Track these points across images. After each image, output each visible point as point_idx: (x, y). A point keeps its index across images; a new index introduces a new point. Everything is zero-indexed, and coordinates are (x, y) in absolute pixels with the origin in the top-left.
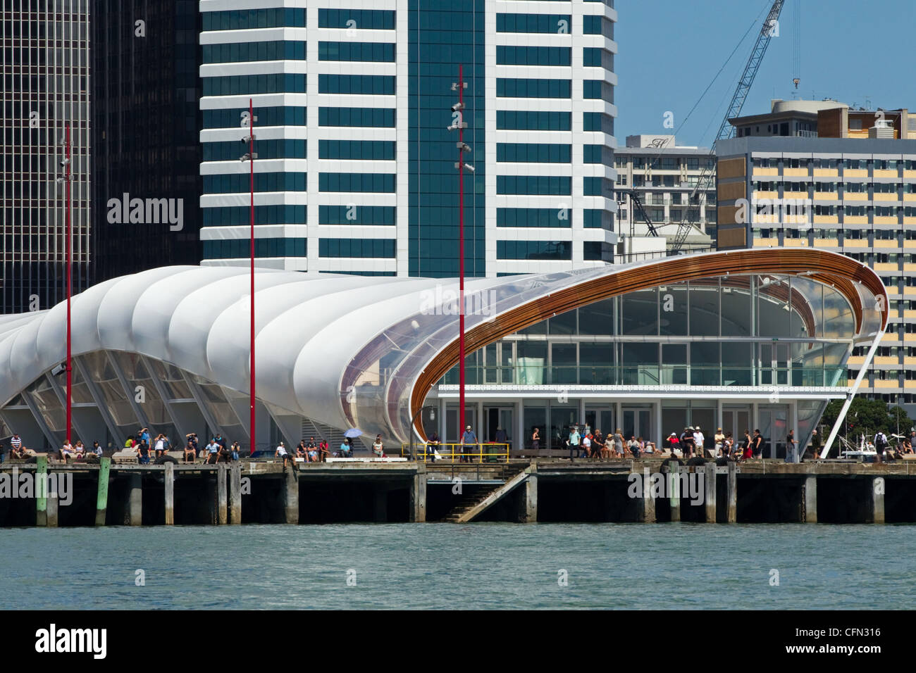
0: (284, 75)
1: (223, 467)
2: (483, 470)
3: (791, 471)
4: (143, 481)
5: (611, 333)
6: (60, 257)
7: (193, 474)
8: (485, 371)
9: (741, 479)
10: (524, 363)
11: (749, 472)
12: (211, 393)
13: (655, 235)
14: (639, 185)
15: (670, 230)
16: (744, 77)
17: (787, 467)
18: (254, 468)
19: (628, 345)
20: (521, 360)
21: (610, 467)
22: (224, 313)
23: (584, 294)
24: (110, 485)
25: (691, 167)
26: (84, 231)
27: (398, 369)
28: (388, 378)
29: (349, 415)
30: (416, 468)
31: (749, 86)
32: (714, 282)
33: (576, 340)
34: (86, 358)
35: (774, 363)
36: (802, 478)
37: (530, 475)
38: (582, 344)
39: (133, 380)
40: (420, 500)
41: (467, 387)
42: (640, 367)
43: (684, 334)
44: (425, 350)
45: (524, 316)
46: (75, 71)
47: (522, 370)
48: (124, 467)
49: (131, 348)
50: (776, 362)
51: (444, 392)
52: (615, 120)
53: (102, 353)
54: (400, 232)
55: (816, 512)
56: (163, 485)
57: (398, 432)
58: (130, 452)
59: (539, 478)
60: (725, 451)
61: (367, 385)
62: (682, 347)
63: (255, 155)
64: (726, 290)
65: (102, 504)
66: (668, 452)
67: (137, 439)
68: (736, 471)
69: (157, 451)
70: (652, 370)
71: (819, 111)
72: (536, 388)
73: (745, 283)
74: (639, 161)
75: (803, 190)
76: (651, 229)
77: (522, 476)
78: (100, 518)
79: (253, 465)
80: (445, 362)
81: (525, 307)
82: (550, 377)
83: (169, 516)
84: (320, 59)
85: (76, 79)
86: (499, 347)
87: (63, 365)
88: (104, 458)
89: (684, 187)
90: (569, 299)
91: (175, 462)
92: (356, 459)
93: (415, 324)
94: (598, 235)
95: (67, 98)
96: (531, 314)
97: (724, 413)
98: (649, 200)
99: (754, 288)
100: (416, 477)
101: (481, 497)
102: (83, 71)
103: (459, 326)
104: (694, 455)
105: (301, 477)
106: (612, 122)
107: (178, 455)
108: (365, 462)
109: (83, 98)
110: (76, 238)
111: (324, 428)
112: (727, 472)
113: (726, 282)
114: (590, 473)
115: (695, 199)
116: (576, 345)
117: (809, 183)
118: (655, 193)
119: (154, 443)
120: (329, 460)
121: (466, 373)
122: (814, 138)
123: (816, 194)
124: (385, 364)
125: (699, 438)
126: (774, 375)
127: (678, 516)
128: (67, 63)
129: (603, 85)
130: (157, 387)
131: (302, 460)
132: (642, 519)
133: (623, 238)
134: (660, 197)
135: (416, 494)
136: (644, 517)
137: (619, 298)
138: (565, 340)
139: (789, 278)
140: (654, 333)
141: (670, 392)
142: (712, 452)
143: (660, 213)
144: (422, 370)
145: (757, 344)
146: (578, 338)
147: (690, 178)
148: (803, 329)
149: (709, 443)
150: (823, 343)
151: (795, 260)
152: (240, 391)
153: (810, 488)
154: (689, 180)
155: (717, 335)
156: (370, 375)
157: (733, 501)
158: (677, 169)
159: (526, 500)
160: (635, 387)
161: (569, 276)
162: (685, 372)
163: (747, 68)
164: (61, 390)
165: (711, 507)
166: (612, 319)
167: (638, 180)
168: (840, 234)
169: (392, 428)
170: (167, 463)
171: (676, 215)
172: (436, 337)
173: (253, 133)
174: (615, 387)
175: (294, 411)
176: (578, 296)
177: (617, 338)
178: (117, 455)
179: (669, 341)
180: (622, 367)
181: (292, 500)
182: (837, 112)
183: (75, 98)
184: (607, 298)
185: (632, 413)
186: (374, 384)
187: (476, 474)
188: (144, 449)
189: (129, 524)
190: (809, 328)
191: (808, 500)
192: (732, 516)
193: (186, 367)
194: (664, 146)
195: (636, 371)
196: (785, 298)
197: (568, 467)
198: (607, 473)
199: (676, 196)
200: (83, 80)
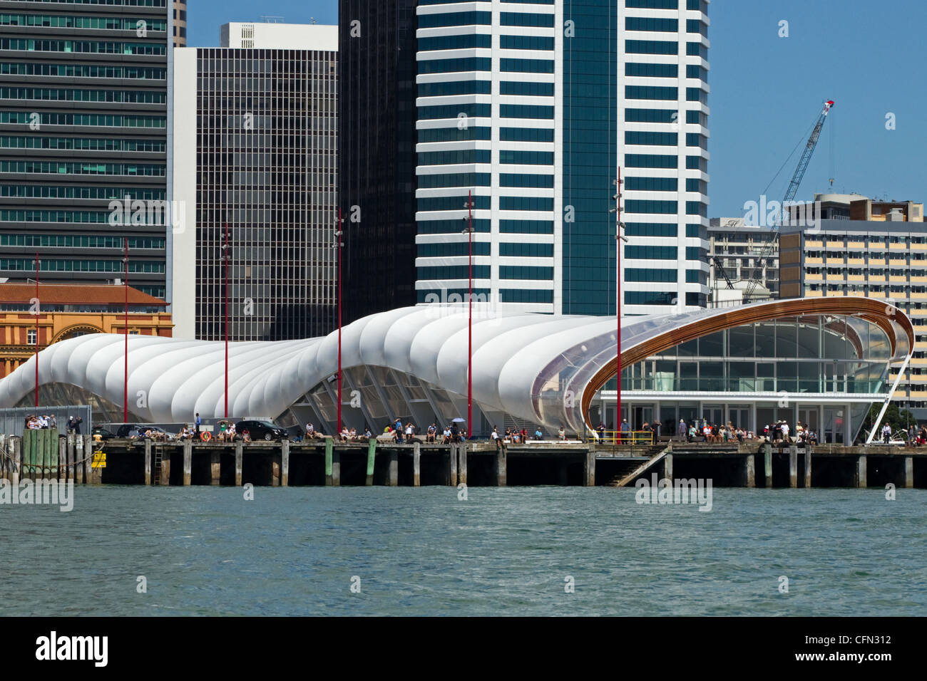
0: (475, 174)
1: (454, 446)
2: (635, 450)
3: (849, 452)
4: (399, 455)
5: (721, 355)
6: (314, 301)
7: (433, 451)
8: (633, 381)
9: (814, 457)
10: (661, 376)
11: (820, 452)
12: (440, 395)
13: (732, 288)
14: (719, 253)
15: (742, 285)
16: (794, 177)
17: (846, 449)
18: (475, 447)
19: (733, 364)
20: (658, 373)
21: (724, 448)
22: (449, 340)
23: (703, 328)
24: (376, 458)
25: (756, 241)
26: (331, 283)
27: (572, 379)
28: (565, 386)
29: (537, 411)
30: (588, 448)
31: (798, 184)
32: (793, 320)
33: (697, 360)
34: (351, 371)
35: (835, 377)
36: (857, 457)
37: (667, 453)
38: (701, 363)
39: (384, 385)
40: (591, 471)
41: (622, 392)
42: (741, 380)
43: (773, 356)
44: (591, 366)
45: (661, 343)
46: (326, 171)
47: (659, 381)
48: (386, 446)
49: (383, 364)
50: (836, 376)
51: (604, 395)
52: (708, 207)
53: (363, 367)
54: (556, 284)
55: (866, 480)
56: (412, 458)
57: (572, 423)
58: (388, 435)
59: (674, 455)
60: (803, 437)
61: (550, 390)
62: (771, 365)
63: (473, 229)
64: (801, 326)
65: (370, 471)
66: (762, 438)
67: (393, 427)
68: (811, 452)
69: (407, 435)
70: (750, 381)
71: (851, 202)
72: (669, 393)
73: (814, 321)
74: (719, 236)
75: (840, 257)
76: (729, 284)
77: (662, 454)
78: (369, 481)
79: (475, 445)
80: (606, 374)
81: (661, 336)
82: (678, 386)
83: (417, 480)
84: (501, 163)
85: (326, 176)
86: (643, 364)
87: (335, 375)
88: (372, 439)
89: (751, 254)
90: (693, 331)
91: (421, 442)
92: (546, 442)
93: (584, 348)
94: (696, 288)
95: (321, 189)
96: (666, 341)
97: (800, 412)
98: (726, 264)
99: (821, 324)
100: (588, 454)
101: (633, 469)
102: (332, 171)
103: (617, 350)
104: (781, 441)
105: (508, 454)
106: (706, 208)
107: (423, 438)
108: (553, 444)
109: (332, 189)
110: (326, 288)
111: (520, 420)
112: (805, 452)
113: (801, 320)
114: (710, 452)
115: (758, 264)
116: (696, 363)
117: (844, 252)
118: (730, 258)
119: (405, 429)
120: (527, 442)
121: (622, 383)
122: (846, 220)
123: (849, 260)
124: (564, 376)
125: (785, 429)
126: (835, 385)
127: (771, 483)
128: (321, 165)
129: (700, 182)
130: (402, 392)
131: (509, 442)
132: (745, 485)
133: (712, 290)
134: (734, 261)
135: (588, 466)
136: (747, 483)
137: (727, 331)
138: (690, 360)
139: (845, 318)
140: (751, 355)
141: (762, 397)
142: (793, 439)
143: (734, 273)
144: (590, 380)
145: (823, 363)
146: (698, 359)
147: (755, 248)
148: (854, 353)
149: (792, 432)
150: (869, 363)
151: (850, 305)
152: (460, 394)
153: (862, 464)
154: (755, 249)
155: (795, 357)
156: (552, 383)
157: (809, 473)
158: (746, 242)
159: (664, 471)
160: (738, 393)
161: (688, 316)
162: (773, 382)
163: (797, 171)
164: (334, 394)
165: (794, 476)
166: (721, 346)
167: (719, 249)
168: (866, 288)
169: (568, 420)
170: (415, 443)
171: (745, 274)
172: (599, 357)
173: (472, 214)
174: (724, 393)
175: (499, 408)
176: (699, 329)
177: (726, 359)
178: (379, 437)
179: (762, 361)
180: (729, 379)
181: (502, 470)
182: (864, 203)
183: (326, 189)
184: (719, 331)
185: (736, 411)
186: (555, 390)
187: (630, 453)
188: (399, 433)
189: (389, 485)
190: (859, 353)
191: (860, 473)
192: (808, 482)
193: (421, 377)
194: (737, 226)
195: (738, 382)
196: (842, 331)
197: (694, 448)
198: (721, 452)
199: (745, 261)
200: (332, 176)
